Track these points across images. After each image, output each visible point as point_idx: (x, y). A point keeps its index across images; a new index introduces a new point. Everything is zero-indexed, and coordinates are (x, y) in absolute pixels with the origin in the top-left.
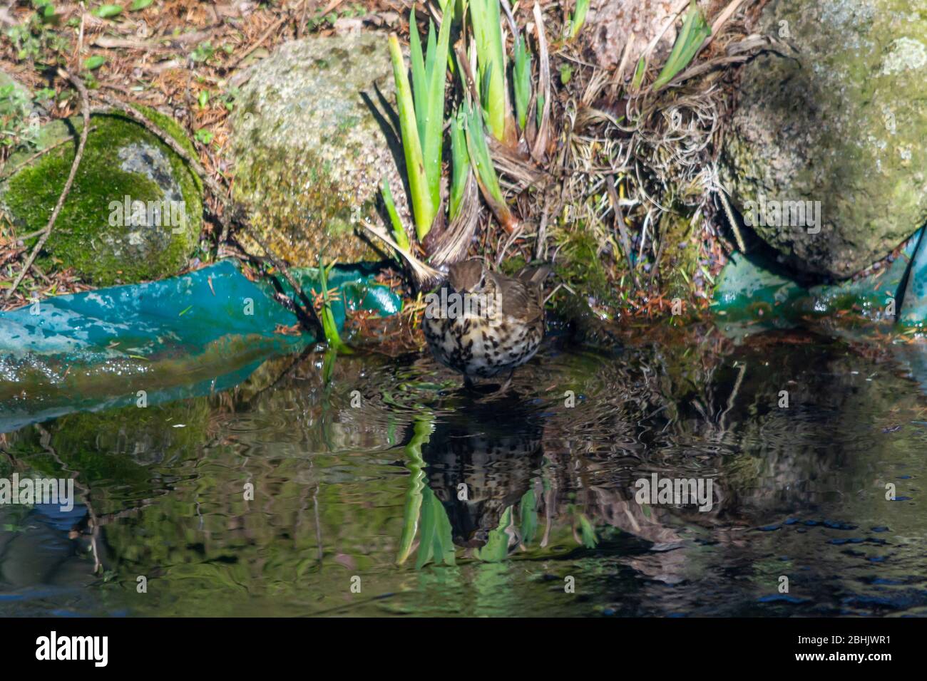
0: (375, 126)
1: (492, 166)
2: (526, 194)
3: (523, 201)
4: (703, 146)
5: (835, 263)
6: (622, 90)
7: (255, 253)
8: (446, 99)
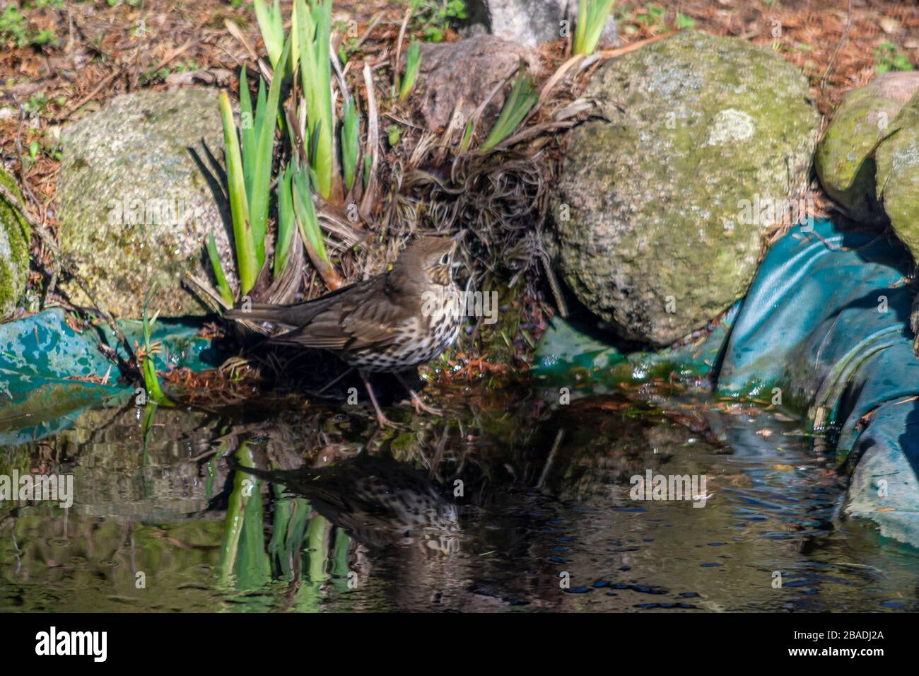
0: (202, 181)
1: (318, 224)
2: (352, 253)
3: (348, 260)
4: (528, 210)
5: (655, 330)
6: (449, 152)
7: (79, 304)
8: (274, 156)
